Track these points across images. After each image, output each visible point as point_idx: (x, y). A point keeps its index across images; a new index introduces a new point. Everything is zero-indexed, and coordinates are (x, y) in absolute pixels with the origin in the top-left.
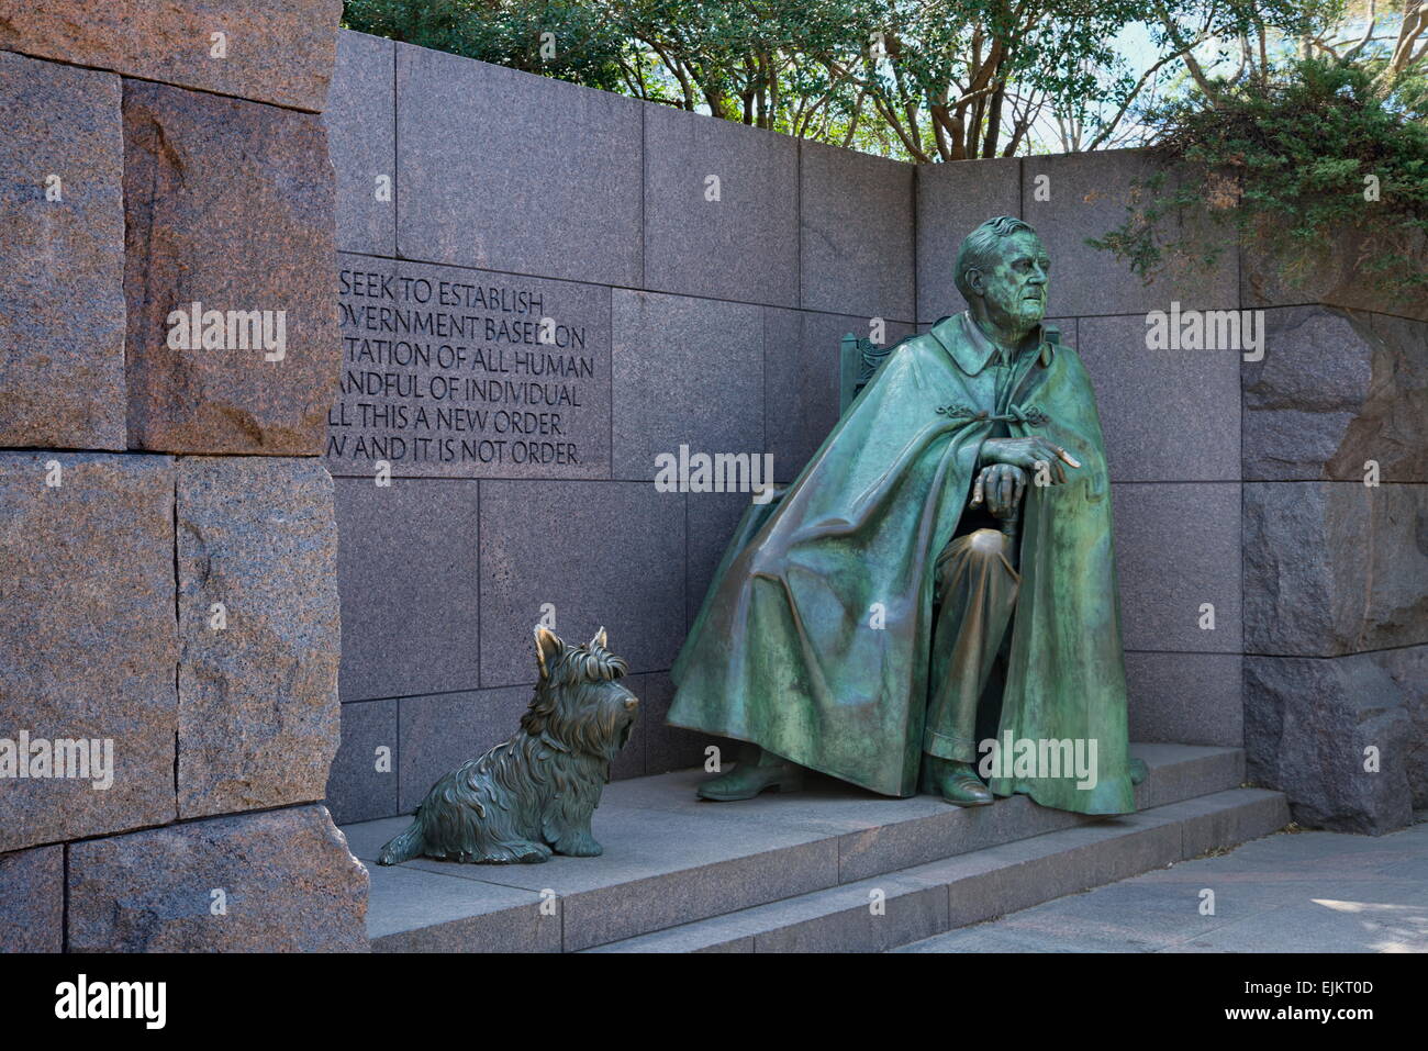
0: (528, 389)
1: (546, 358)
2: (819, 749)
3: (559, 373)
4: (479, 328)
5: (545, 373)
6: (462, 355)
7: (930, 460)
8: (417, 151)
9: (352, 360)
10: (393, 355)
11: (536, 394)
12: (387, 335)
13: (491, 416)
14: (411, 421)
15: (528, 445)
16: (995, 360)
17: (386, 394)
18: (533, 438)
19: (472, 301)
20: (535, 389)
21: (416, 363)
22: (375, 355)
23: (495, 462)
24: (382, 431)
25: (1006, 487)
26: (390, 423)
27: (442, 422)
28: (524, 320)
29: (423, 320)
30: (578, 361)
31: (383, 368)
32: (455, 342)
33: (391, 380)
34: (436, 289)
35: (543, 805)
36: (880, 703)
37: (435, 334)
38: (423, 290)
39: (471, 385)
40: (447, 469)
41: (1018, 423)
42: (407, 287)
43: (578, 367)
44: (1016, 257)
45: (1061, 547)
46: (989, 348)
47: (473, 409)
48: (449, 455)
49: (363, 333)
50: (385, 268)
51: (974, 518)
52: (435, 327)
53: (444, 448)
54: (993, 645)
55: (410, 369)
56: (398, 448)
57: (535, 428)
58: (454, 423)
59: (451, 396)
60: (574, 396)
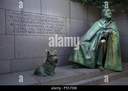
1: (59, 24)
2: (85, 63)
4: (51, 21)
5: (59, 26)
6: (49, 24)
7: (98, 33)
9: (36, 24)
10: (41, 24)
11: (58, 28)
12: (40, 22)
13: (52, 30)
14: (43, 30)
15: (57, 33)
16: (106, 22)
17: (40, 27)
19: (50, 19)
23: (53, 34)
24: (39, 31)
25: (106, 35)
28: (56, 20)
29: (44, 20)
30: (63, 25)
31: (40, 25)
32: (48, 22)
34: (46, 17)
35: (47, 70)
36: (91, 58)
37: (46, 22)
38: (44, 17)
39: (50, 27)
40: (47, 35)
41: (108, 29)
42: (42, 17)
45: (113, 42)
46: (105, 21)
47: (50, 29)
49: (37, 21)
51: (102, 38)
53: (47, 33)
54: (104, 52)
55: (43, 25)
56: (41, 33)
57: (58, 31)
58: (48, 30)
59: (48, 28)
60: (62, 28)
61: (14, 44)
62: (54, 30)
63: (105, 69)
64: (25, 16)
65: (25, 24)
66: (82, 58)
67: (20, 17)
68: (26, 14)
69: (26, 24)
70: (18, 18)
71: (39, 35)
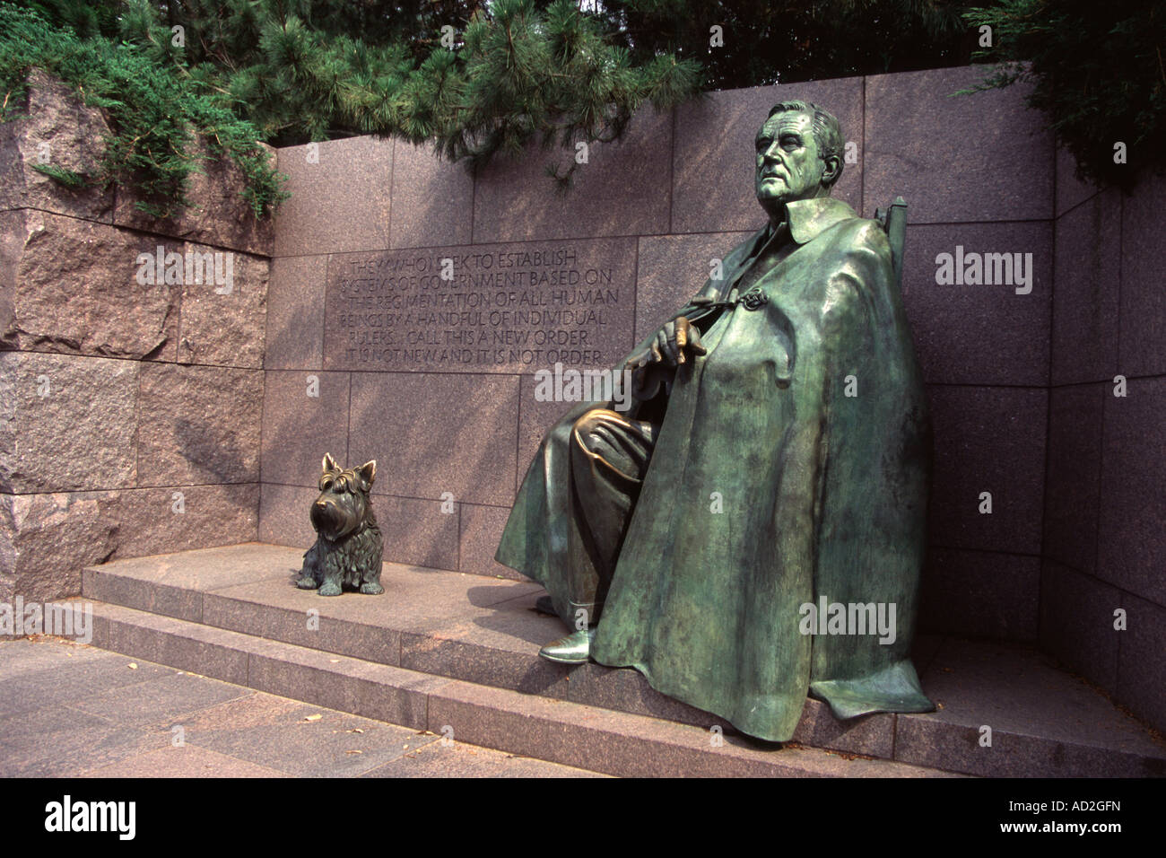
0: (562, 314)
1: (578, 293)
3: (588, 302)
4: (526, 279)
5: (576, 303)
6: (512, 297)
8: (488, 179)
9: (442, 306)
10: (467, 301)
11: (568, 318)
12: (463, 290)
13: (532, 335)
14: (476, 340)
15: (560, 352)
17: (461, 324)
18: (565, 348)
19: (521, 263)
20: (567, 315)
21: (481, 304)
22: (456, 302)
23: (534, 364)
24: (457, 346)
26: (463, 341)
27: (497, 340)
28: (560, 269)
29: (487, 278)
30: (604, 293)
31: (461, 309)
32: (508, 289)
34: (497, 258)
37: (495, 286)
38: (488, 261)
39: (518, 315)
40: (499, 369)
41: (733, 307)
42: (478, 261)
43: (604, 297)
47: (518, 330)
48: (501, 360)
49: (449, 291)
50: (465, 252)
52: (495, 282)
53: (497, 356)
55: (478, 309)
56: (467, 356)
57: (566, 341)
58: (505, 340)
59: (503, 323)
60: (600, 317)
61: (346, 415)
62: (541, 337)
64: (398, 269)
65: (392, 311)
67: (375, 282)
68: (402, 257)
70: (366, 285)
71: (452, 369)
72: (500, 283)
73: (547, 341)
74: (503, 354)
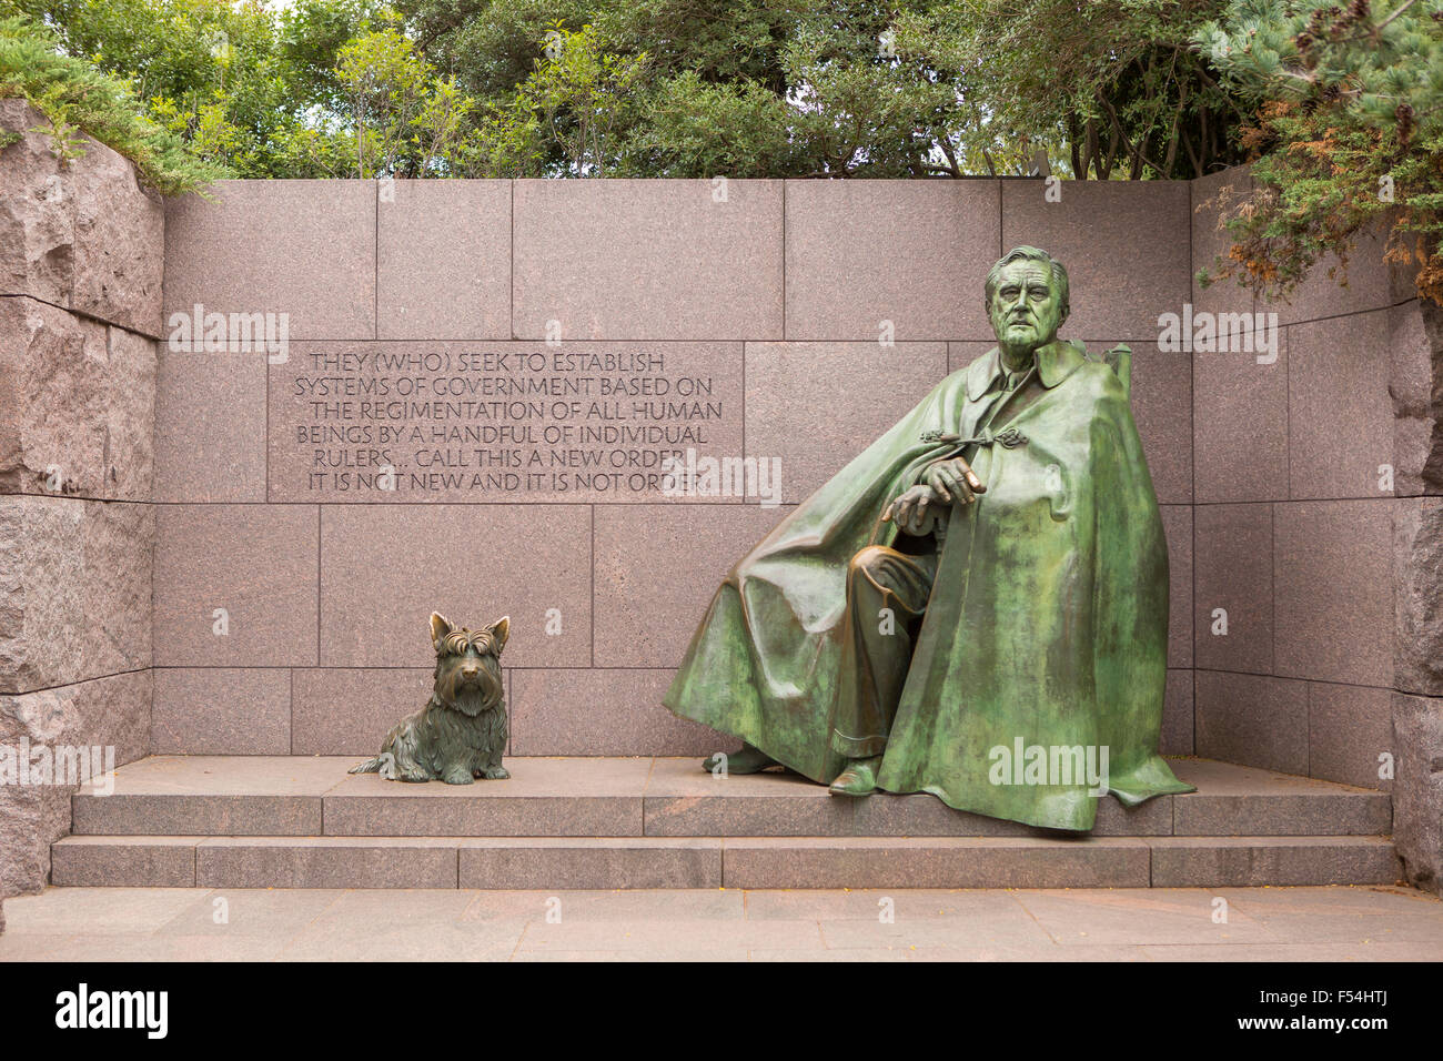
0: (647, 431)
1: (667, 405)
3: (682, 416)
4: (595, 386)
5: (666, 417)
6: (576, 408)
8: (533, 258)
9: (469, 418)
10: (508, 412)
11: (656, 434)
12: (502, 398)
13: (606, 455)
14: (525, 461)
15: (646, 476)
16: (999, 384)
17: (501, 441)
18: (652, 471)
19: (586, 368)
20: (653, 431)
21: (530, 416)
22: (492, 414)
23: (611, 491)
24: (496, 469)
26: (505, 463)
27: (556, 461)
28: (642, 376)
29: (537, 384)
30: (703, 407)
31: (499, 422)
32: (569, 398)
33: (505, 431)
34: (550, 359)
36: (809, 696)
37: (549, 394)
38: (537, 362)
39: (585, 430)
40: (560, 497)
41: (989, 446)
42: (522, 361)
43: (704, 411)
44: (1004, 284)
46: (995, 374)
47: (587, 449)
48: (563, 486)
49: (480, 398)
50: (501, 349)
52: (549, 389)
53: (557, 481)
55: (525, 421)
56: (512, 482)
57: (655, 462)
58: (567, 461)
59: (565, 440)
60: (699, 435)
61: (316, 564)
62: (619, 458)
63: (880, 791)
64: (394, 366)
65: (387, 422)
66: (749, 687)
67: (356, 382)
68: (399, 351)
69: (397, 425)
70: (341, 387)
71: (489, 498)
72: (557, 391)
73: (628, 462)
74: (565, 478)
